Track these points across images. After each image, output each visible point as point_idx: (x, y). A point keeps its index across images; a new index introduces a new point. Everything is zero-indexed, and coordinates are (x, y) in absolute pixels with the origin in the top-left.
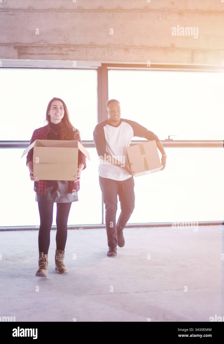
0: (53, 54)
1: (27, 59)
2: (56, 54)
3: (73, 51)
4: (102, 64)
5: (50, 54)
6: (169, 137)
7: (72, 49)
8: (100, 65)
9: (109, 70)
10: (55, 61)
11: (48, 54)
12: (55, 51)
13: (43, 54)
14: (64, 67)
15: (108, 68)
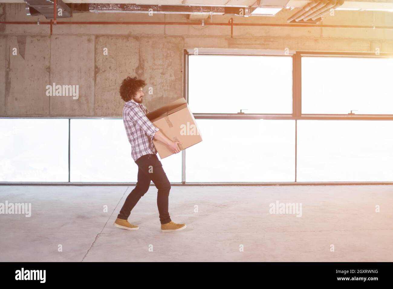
0: (256, 44)
1: (235, 48)
2: (258, 44)
3: (272, 42)
4: (297, 52)
5: (254, 44)
6: (351, 111)
7: (272, 40)
8: (295, 53)
9: (302, 56)
10: (258, 50)
11: (252, 44)
12: (258, 42)
13: (249, 44)
14: (265, 55)
15: (302, 55)
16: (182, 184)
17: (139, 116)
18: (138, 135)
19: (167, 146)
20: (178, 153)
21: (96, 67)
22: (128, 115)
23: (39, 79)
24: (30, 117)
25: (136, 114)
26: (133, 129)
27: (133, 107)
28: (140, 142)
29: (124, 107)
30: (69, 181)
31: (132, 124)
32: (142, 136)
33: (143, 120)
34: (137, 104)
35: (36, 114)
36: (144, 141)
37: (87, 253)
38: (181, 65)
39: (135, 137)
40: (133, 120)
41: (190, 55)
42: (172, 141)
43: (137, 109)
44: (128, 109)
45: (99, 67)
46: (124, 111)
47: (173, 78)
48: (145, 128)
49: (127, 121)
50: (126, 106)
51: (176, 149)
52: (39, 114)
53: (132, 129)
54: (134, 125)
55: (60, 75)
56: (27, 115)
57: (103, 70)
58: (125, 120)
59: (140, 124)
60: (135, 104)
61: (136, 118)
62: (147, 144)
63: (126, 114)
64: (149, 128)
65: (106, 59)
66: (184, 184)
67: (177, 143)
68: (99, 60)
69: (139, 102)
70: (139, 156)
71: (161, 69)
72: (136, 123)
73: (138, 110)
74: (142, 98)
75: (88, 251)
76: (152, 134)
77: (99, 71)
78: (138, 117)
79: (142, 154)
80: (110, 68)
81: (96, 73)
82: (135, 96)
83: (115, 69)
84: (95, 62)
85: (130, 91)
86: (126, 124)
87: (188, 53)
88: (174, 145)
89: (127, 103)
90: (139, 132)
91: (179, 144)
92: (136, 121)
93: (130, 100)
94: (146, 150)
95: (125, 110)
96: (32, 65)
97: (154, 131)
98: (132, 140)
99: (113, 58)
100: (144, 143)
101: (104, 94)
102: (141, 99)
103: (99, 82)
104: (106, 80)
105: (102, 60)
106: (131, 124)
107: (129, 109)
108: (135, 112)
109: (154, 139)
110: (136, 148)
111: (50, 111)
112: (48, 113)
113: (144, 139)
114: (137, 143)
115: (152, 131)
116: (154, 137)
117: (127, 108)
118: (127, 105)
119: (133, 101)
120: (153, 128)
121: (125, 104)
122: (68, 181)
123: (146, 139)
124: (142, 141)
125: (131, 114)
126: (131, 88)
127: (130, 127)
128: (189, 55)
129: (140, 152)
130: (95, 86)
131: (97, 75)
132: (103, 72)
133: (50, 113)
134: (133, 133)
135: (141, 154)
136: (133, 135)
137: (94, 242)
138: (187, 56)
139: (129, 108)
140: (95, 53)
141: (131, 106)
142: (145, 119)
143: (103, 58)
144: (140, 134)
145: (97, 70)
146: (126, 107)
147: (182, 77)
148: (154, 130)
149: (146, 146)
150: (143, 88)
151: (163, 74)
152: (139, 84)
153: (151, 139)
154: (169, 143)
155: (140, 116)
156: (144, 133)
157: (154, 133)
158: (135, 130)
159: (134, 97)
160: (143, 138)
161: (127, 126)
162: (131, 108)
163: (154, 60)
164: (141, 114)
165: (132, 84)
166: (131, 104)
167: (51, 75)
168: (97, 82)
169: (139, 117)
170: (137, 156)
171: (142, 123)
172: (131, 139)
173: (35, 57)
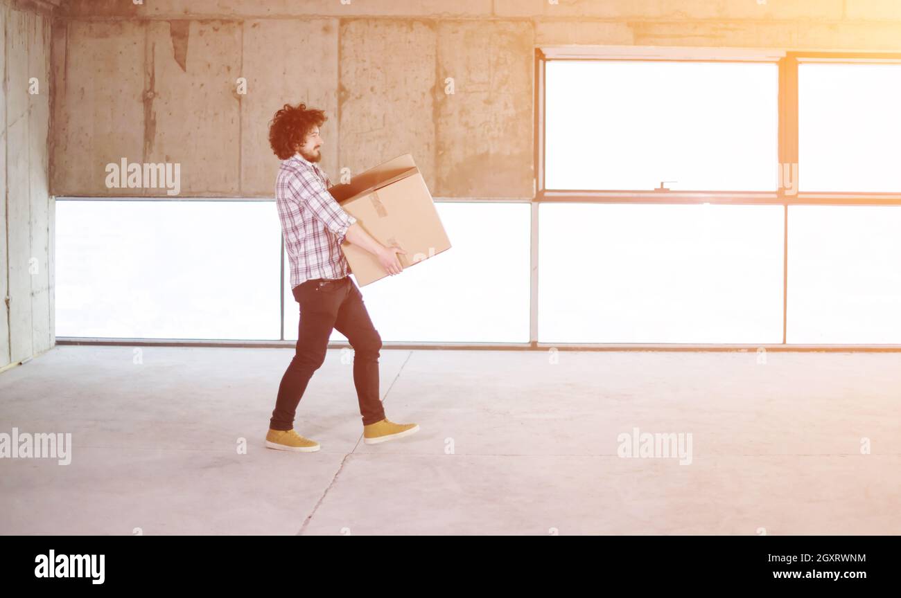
0: (696, 36)
1: (650, 45)
2: (701, 36)
3: (733, 30)
4: (788, 53)
7: (732, 26)
8: (784, 55)
9: (801, 63)
10: (702, 48)
11: (688, 36)
16: (529, 345)
17: (312, 189)
18: (308, 233)
19: (374, 256)
20: (397, 273)
21: (341, 88)
22: (288, 187)
23: (216, 114)
24: (197, 197)
25: (306, 185)
26: (298, 220)
27: (299, 170)
28: (309, 248)
29: (281, 170)
30: (282, 339)
31: (297, 208)
32: (315, 235)
33: (322, 199)
34: (309, 164)
35: (210, 192)
36: (318, 246)
37: (324, 496)
38: (529, 83)
39: (300, 237)
40: (299, 198)
41: (549, 60)
42: (384, 246)
43: (308, 175)
44: (288, 175)
45: (347, 88)
46: (279, 178)
47: (511, 112)
48: (325, 216)
49: (285, 201)
50: (284, 167)
51: (394, 264)
52: (216, 192)
53: (296, 218)
54: (301, 211)
55: (262, 106)
56: (191, 193)
57: (358, 94)
58: (280, 197)
59: (315, 209)
60: (304, 164)
61: (305, 194)
62: (326, 255)
63: (283, 185)
64: (334, 216)
65: (364, 70)
66: (534, 346)
67: (396, 250)
68: (347, 72)
69: (312, 159)
70: (303, 279)
71: (485, 91)
72: (305, 206)
73: (311, 176)
74: (318, 149)
75: (326, 491)
76: (340, 231)
77: (349, 97)
78: (309, 192)
79: (311, 277)
80: (372, 89)
81: (341, 101)
82: (302, 146)
83: (384, 93)
84: (340, 76)
85: (292, 135)
86: (283, 207)
87: (544, 55)
88: (390, 257)
89: (285, 162)
90: (310, 227)
91: (400, 254)
92: (306, 202)
93: (292, 155)
94: (320, 266)
95: (281, 177)
96: (202, 85)
97: (345, 224)
98: (294, 245)
99: (379, 68)
100: (318, 251)
101: (359, 148)
102: (319, 152)
103: (347, 121)
104: (364, 116)
105: (355, 73)
106: (294, 207)
107: (292, 174)
108: (303, 181)
109: (345, 241)
110: (299, 260)
111: (240, 183)
112: (236, 189)
113: (319, 243)
114: (302, 250)
115: (342, 224)
116: (344, 236)
117: (286, 172)
118: (287, 166)
119: (298, 157)
120: (343, 217)
121: (282, 164)
122: (280, 338)
123: (324, 242)
124: (313, 247)
125: (294, 185)
126: (293, 129)
127: (291, 215)
128: (545, 60)
129: (308, 270)
130: (339, 129)
131: (344, 105)
132: (357, 98)
133: (240, 188)
134: (296, 228)
135: (308, 275)
136: (297, 233)
137: (339, 472)
138: (541, 62)
139: (291, 171)
140: (340, 58)
141: (295, 169)
142: (327, 196)
143: (357, 69)
144: (311, 232)
145: (343, 94)
146: (285, 169)
147: (530, 110)
148: (344, 221)
149: (322, 258)
150: (319, 126)
151: (488, 102)
152: (310, 117)
153: (337, 243)
154: (379, 250)
155: (316, 189)
156: (321, 229)
157: (346, 228)
158: (301, 221)
159: (302, 148)
160: (317, 240)
161: (285, 212)
162: (296, 172)
163: (470, 72)
164: (317, 186)
165: (295, 119)
166: (295, 164)
167: (244, 105)
168: (344, 119)
169: (313, 192)
170: (297, 279)
171: (318, 205)
172: (292, 242)
173: (209, 66)
